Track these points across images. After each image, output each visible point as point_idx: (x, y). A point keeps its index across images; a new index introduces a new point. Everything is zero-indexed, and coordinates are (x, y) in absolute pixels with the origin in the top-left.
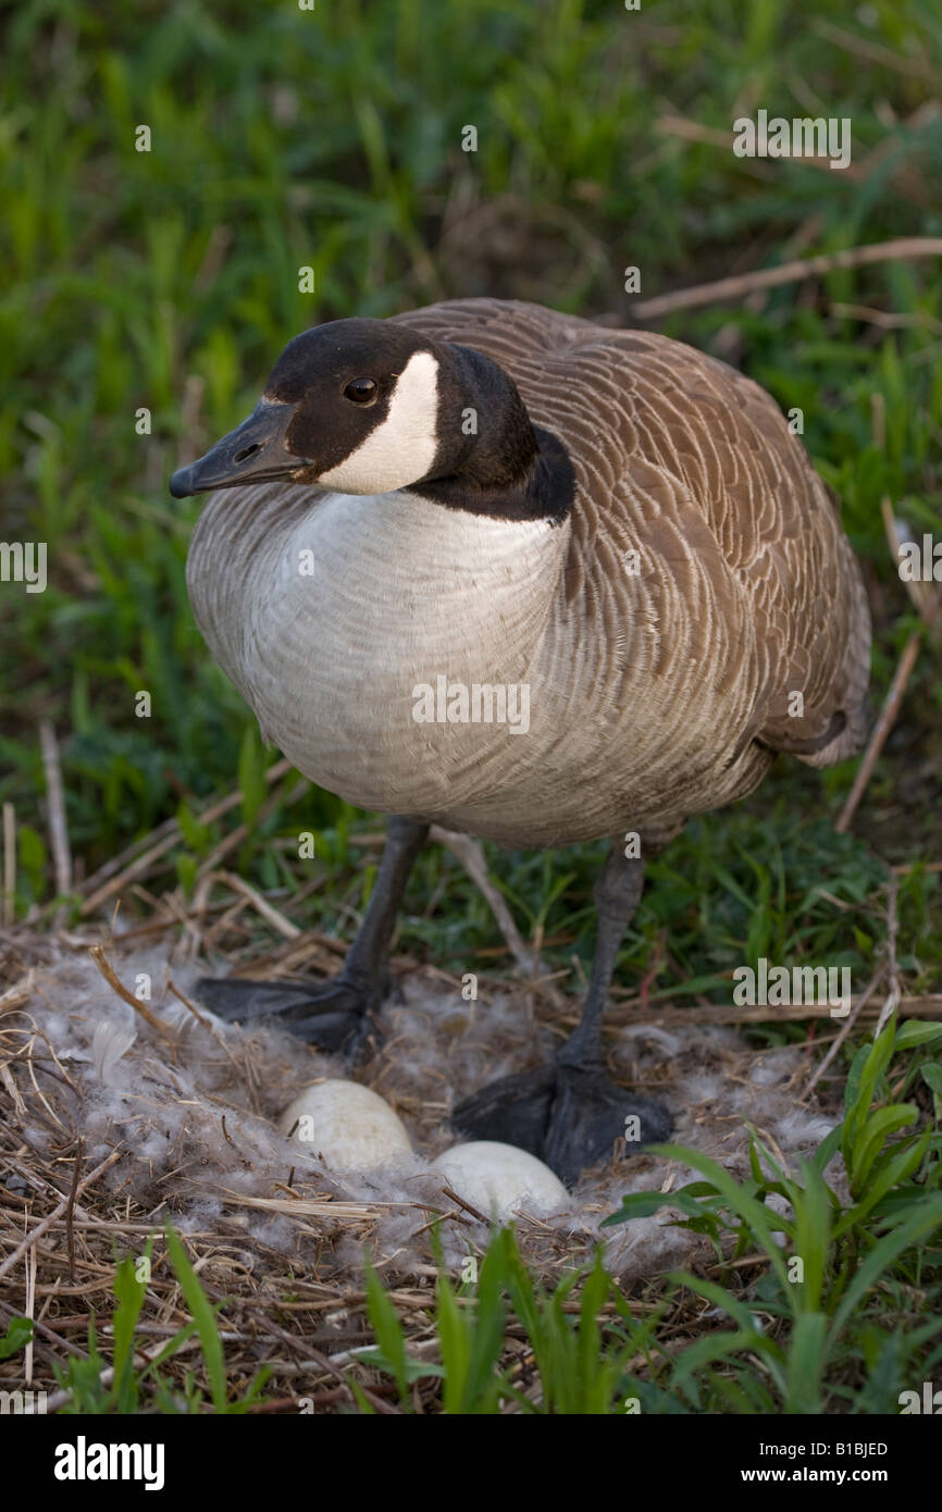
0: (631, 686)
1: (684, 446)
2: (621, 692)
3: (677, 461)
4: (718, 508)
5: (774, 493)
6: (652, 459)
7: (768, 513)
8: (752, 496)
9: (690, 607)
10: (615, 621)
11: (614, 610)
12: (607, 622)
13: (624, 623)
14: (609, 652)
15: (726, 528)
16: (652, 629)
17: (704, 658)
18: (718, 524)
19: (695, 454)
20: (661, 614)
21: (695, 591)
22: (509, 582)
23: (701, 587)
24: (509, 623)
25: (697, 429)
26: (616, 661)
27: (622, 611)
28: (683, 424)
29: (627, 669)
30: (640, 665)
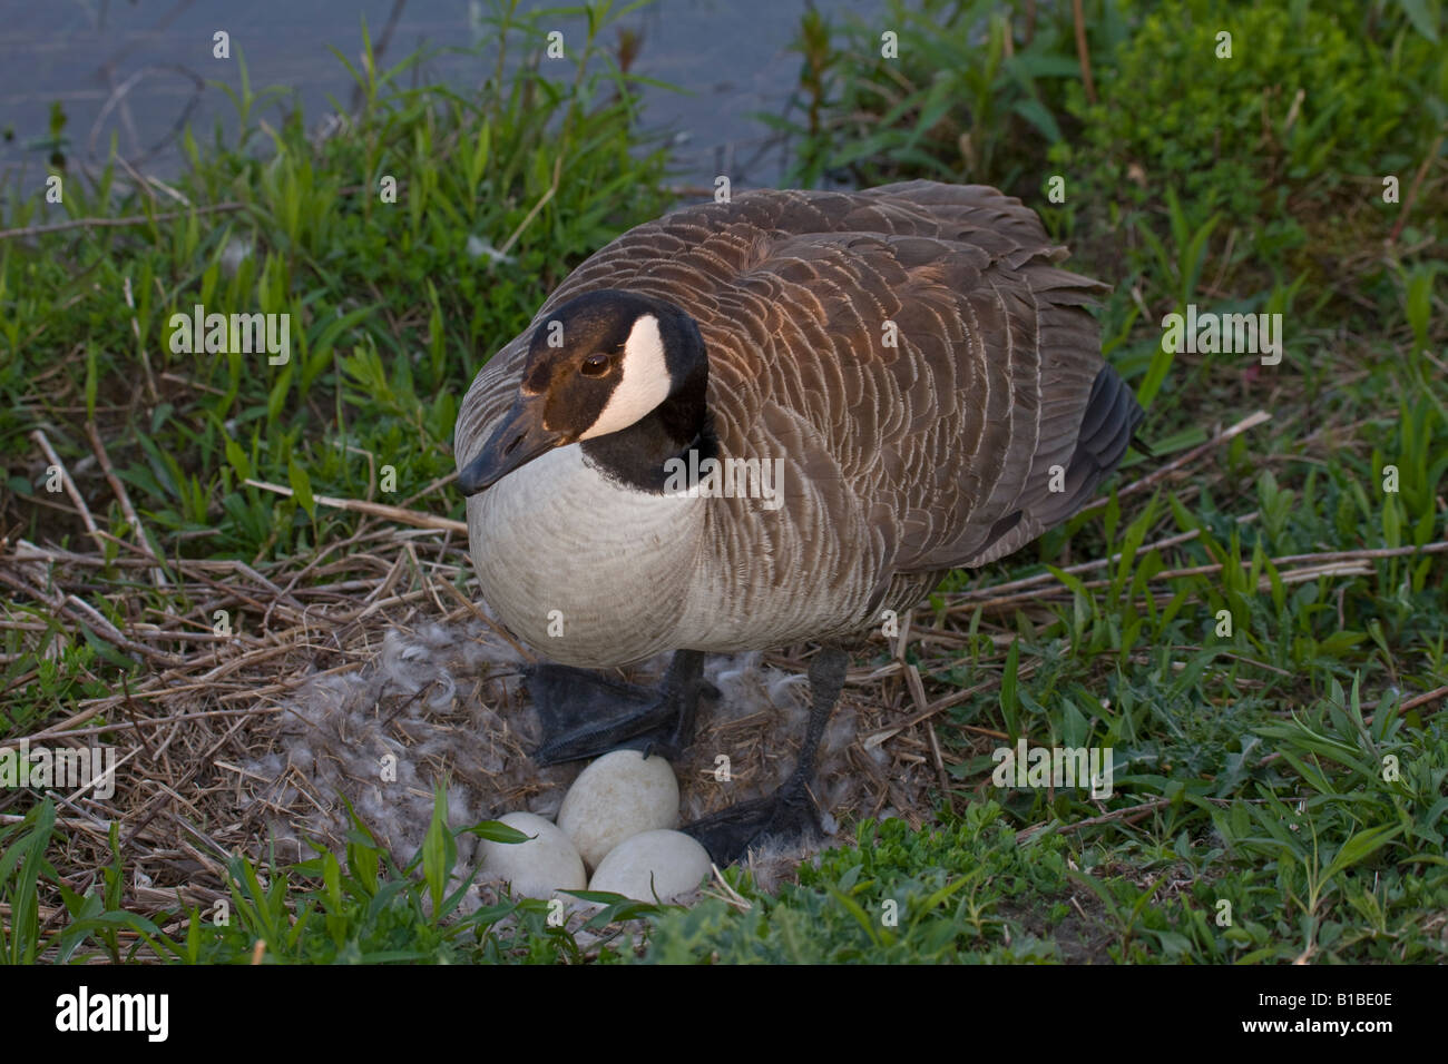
0: (754, 597)
1: (811, 381)
2: (746, 602)
3: (803, 398)
4: (838, 432)
5: (904, 396)
6: (781, 402)
7: (895, 416)
8: (876, 408)
9: (803, 534)
10: (737, 554)
11: (736, 545)
12: (731, 554)
13: (743, 555)
14: (733, 577)
15: (844, 446)
16: (767, 558)
17: (816, 567)
18: (837, 444)
19: (819, 388)
20: (775, 546)
21: (808, 520)
22: (658, 548)
23: (815, 514)
24: (656, 579)
25: (826, 362)
26: (740, 582)
27: (742, 546)
28: (813, 361)
29: (749, 588)
30: (758, 583)
